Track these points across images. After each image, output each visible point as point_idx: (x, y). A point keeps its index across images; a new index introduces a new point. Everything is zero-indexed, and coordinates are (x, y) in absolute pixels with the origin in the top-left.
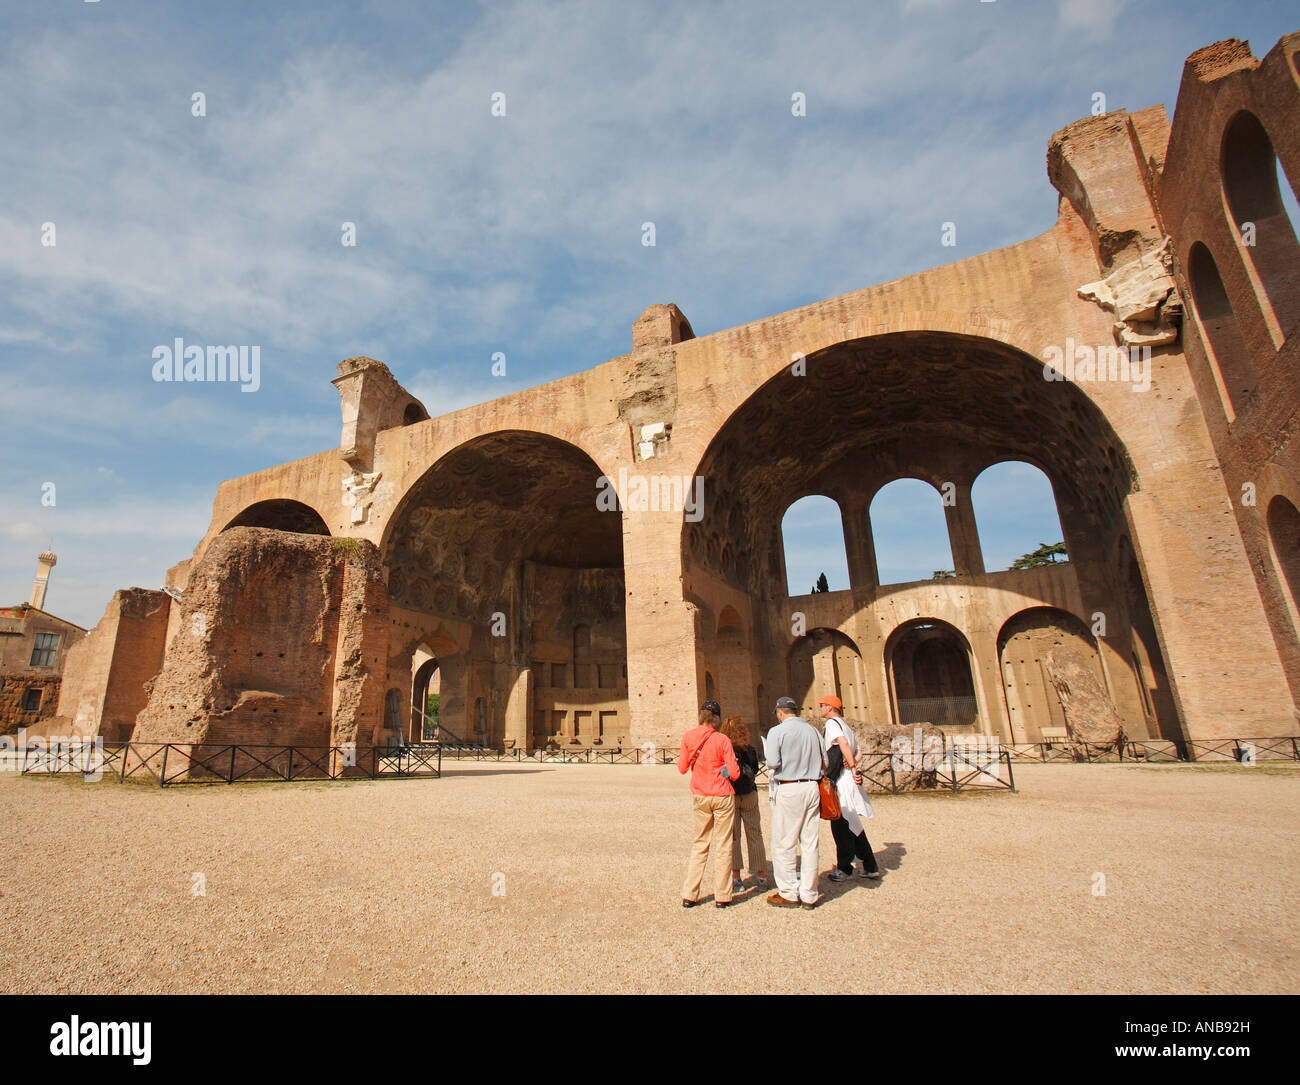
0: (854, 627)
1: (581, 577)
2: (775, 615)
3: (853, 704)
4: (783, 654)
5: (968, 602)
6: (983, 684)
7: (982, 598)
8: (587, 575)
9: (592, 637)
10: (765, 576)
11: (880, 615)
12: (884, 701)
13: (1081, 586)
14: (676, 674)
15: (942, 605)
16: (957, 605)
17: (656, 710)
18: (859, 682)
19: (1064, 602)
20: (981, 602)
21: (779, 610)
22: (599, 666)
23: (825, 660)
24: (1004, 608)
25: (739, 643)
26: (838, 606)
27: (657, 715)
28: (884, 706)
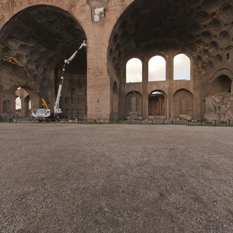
0: (142, 91)
1: (74, 76)
2: (123, 87)
3: (139, 109)
4: (124, 97)
5: (169, 87)
6: (169, 105)
7: (172, 86)
8: (75, 76)
9: (76, 92)
10: (122, 77)
11: (148, 88)
12: (146, 108)
13: (193, 85)
14: (103, 96)
15: (163, 87)
16: (166, 87)
17: (96, 107)
18: (140, 104)
19: (189, 88)
20: (171, 87)
21: (124, 86)
22: (78, 99)
23: (134, 98)
24: (176, 88)
25: (116, 92)
26: (139, 86)
27: (96, 108)
28: (146, 110)
